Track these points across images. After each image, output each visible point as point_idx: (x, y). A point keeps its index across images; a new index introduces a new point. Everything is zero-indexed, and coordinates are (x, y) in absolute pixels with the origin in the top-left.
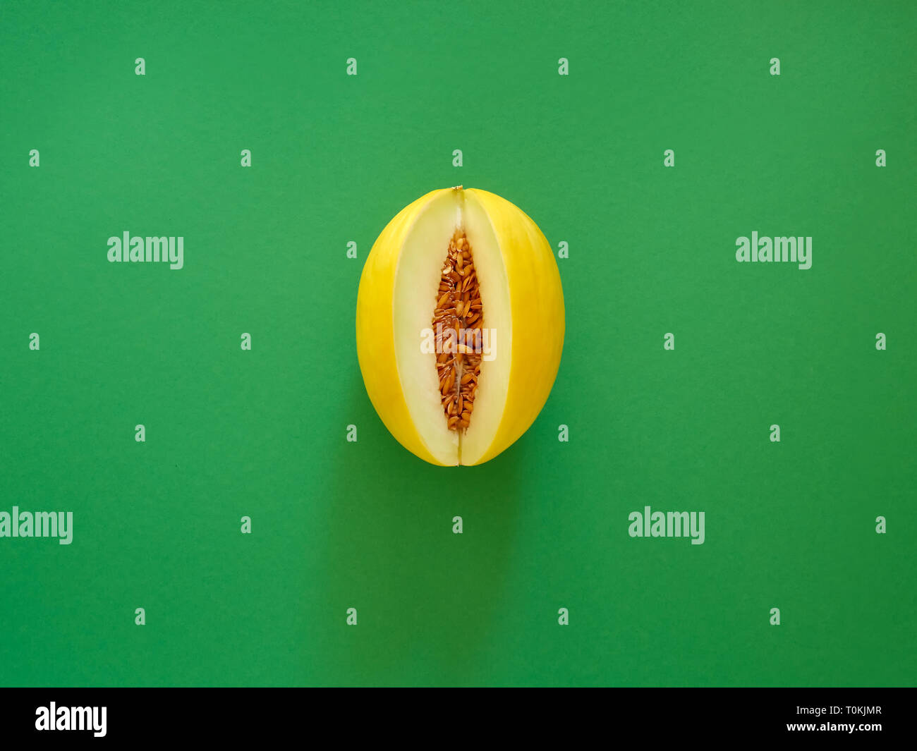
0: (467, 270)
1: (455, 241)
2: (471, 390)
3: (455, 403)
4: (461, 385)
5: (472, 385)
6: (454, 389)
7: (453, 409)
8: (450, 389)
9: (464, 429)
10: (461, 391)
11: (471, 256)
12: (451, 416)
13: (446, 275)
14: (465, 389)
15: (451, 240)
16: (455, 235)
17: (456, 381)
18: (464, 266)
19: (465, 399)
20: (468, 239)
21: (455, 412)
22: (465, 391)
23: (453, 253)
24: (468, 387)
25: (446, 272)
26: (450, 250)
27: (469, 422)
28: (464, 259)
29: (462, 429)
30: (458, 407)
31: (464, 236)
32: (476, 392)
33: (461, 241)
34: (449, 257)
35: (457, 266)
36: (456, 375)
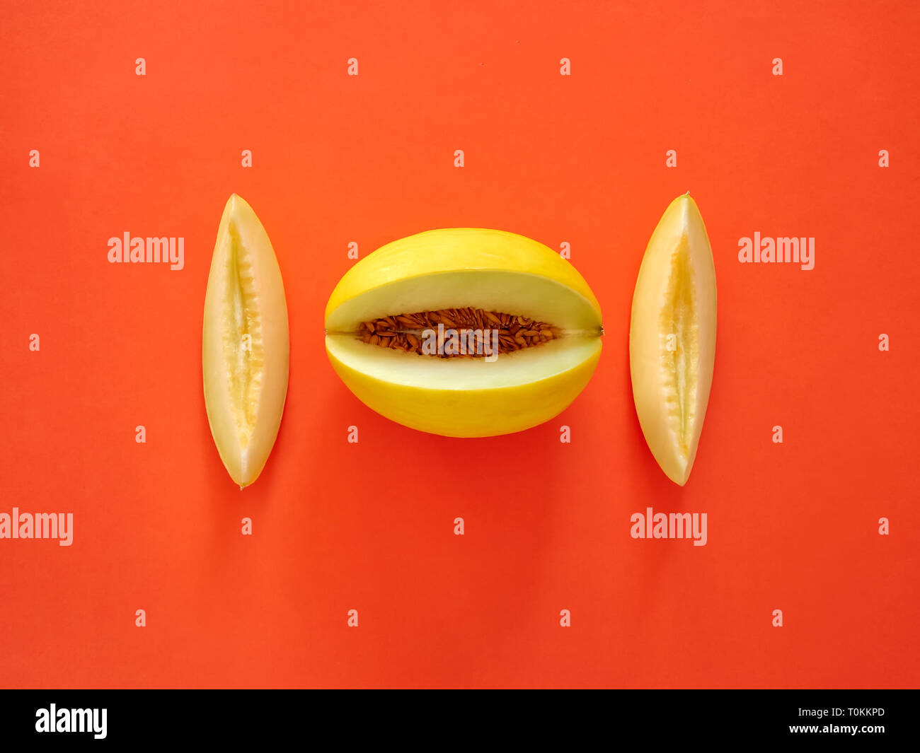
0: (521, 341)
1: (549, 328)
2: (400, 345)
3: (387, 328)
4: (406, 335)
5: (406, 346)
6: (401, 328)
7: (381, 326)
8: (402, 323)
9: (361, 337)
10: (400, 334)
11: (535, 344)
12: (375, 325)
13: (517, 319)
14: (402, 339)
15: (551, 325)
16: (555, 328)
17: (410, 329)
18: (525, 337)
19: (391, 338)
20: (552, 342)
21: (378, 328)
22: (400, 339)
23: (538, 326)
24: (404, 341)
25: (520, 320)
26: (541, 323)
27: (369, 342)
28: (532, 337)
29: (361, 335)
30: (383, 331)
31: (554, 338)
32: (400, 350)
33: (548, 333)
34: (534, 323)
35: (525, 330)
36: (415, 329)
